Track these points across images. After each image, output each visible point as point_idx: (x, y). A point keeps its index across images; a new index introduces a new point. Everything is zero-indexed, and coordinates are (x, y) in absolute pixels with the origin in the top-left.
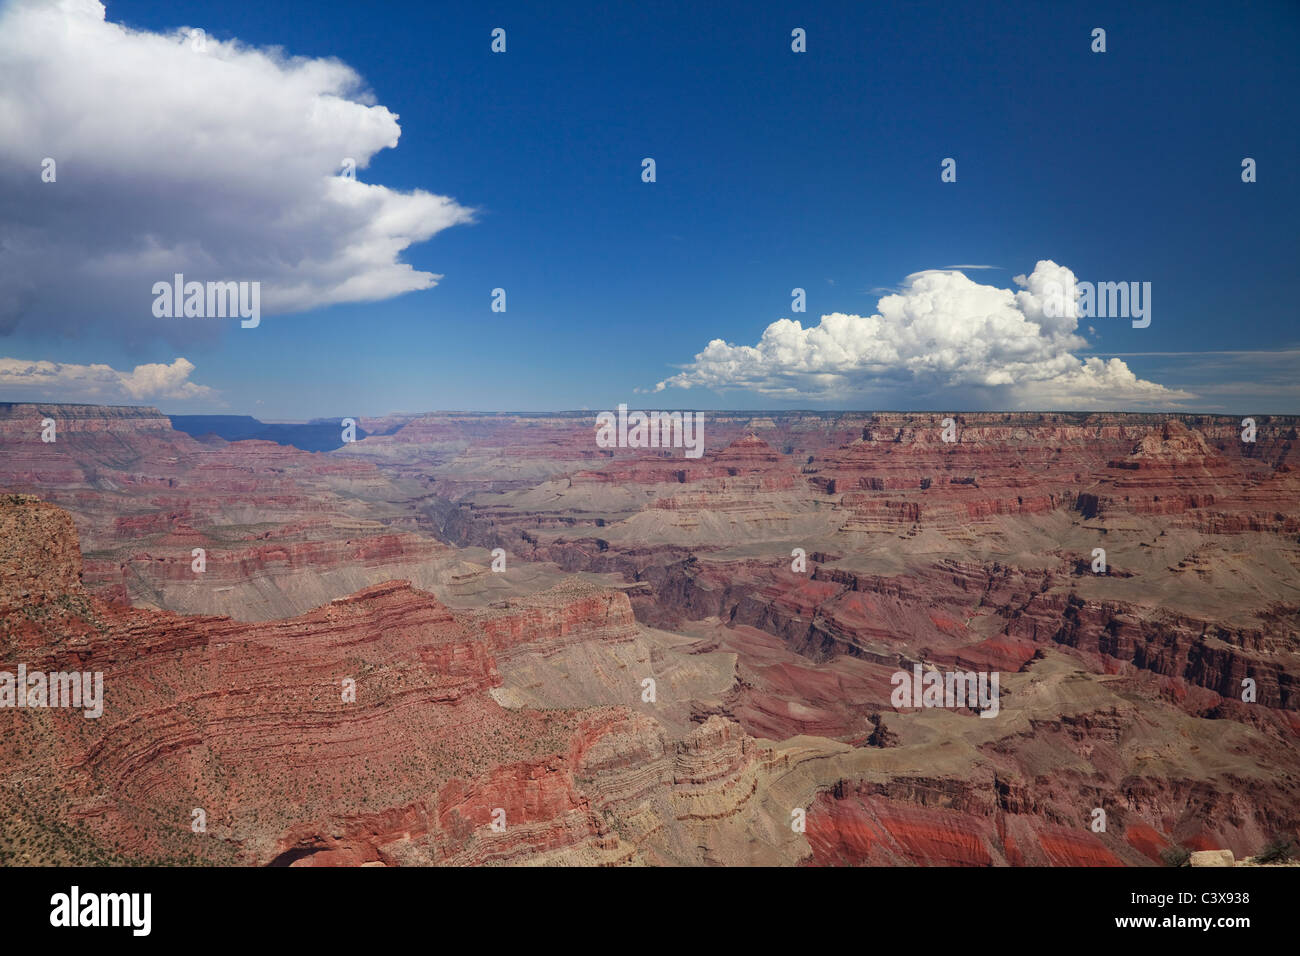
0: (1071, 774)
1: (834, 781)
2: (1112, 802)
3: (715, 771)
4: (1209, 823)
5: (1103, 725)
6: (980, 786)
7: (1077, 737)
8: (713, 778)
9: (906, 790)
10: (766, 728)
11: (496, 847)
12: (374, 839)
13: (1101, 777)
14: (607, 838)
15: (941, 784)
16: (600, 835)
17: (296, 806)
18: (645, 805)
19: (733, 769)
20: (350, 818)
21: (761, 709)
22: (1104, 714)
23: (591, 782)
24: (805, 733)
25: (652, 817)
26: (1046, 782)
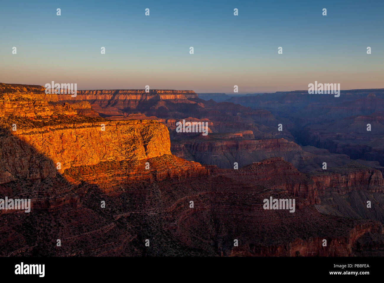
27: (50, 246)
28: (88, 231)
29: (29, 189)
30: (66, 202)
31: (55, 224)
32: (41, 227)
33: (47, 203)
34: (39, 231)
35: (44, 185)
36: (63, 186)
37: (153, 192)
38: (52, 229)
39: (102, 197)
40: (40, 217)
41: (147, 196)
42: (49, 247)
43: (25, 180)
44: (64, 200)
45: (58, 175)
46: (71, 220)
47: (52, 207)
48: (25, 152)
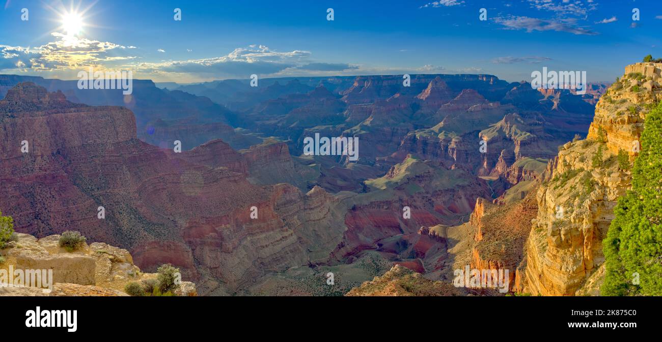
0: (419, 193)
1: (353, 205)
2: (430, 200)
3: (317, 205)
4: (454, 200)
5: (427, 176)
6: (395, 202)
7: (420, 181)
8: (317, 207)
9: (374, 206)
10: (331, 190)
11: (250, 231)
12: (213, 225)
13: (427, 193)
14: (285, 228)
15: (384, 202)
16: (282, 227)
17: (191, 213)
18: (296, 217)
19: (322, 204)
20: (207, 218)
21: (328, 183)
22: (426, 173)
23: (279, 209)
24: (342, 190)
25: (298, 221)
26: (413, 197)
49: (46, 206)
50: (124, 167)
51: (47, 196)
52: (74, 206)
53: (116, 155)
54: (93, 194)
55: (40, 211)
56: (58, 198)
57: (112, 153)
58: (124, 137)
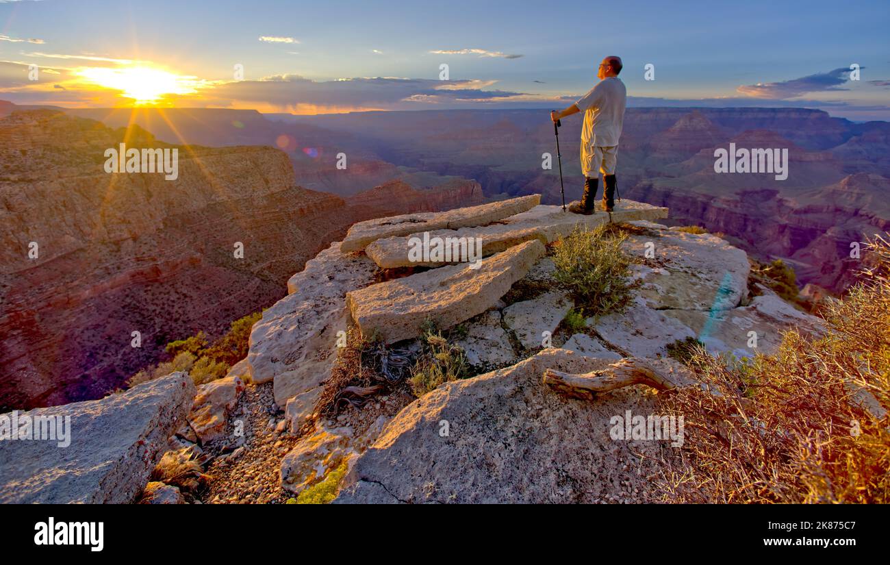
27: (181, 326)
28: (230, 295)
29: (115, 256)
30: (183, 264)
31: (178, 296)
32: (157, 305)
33: (157, 271)
34: (154, 311)
35: (141, 246)
36: (172, 243)
37: (292, 233)
38: (175, 304)
39: (226, 249)
40: (149, 292)
41: (285, 239)
42: (179, 327)
43: (103, 243)
44: (181, 263)
45: (159, 229)
46: (200, 285)
47: (164, 275)
48: (92, 202)
49: (176, 316)
50: (290, 224)
51: (172, 299)
52: (232, 297)
53: (273, 210)
54: (252, 270)
55: (167, 327)
56: (195, 295)
57: (265, 210)
58: (278, 186)
